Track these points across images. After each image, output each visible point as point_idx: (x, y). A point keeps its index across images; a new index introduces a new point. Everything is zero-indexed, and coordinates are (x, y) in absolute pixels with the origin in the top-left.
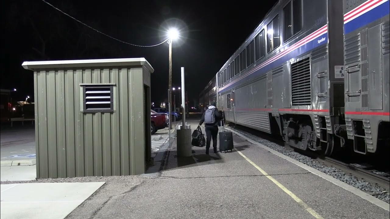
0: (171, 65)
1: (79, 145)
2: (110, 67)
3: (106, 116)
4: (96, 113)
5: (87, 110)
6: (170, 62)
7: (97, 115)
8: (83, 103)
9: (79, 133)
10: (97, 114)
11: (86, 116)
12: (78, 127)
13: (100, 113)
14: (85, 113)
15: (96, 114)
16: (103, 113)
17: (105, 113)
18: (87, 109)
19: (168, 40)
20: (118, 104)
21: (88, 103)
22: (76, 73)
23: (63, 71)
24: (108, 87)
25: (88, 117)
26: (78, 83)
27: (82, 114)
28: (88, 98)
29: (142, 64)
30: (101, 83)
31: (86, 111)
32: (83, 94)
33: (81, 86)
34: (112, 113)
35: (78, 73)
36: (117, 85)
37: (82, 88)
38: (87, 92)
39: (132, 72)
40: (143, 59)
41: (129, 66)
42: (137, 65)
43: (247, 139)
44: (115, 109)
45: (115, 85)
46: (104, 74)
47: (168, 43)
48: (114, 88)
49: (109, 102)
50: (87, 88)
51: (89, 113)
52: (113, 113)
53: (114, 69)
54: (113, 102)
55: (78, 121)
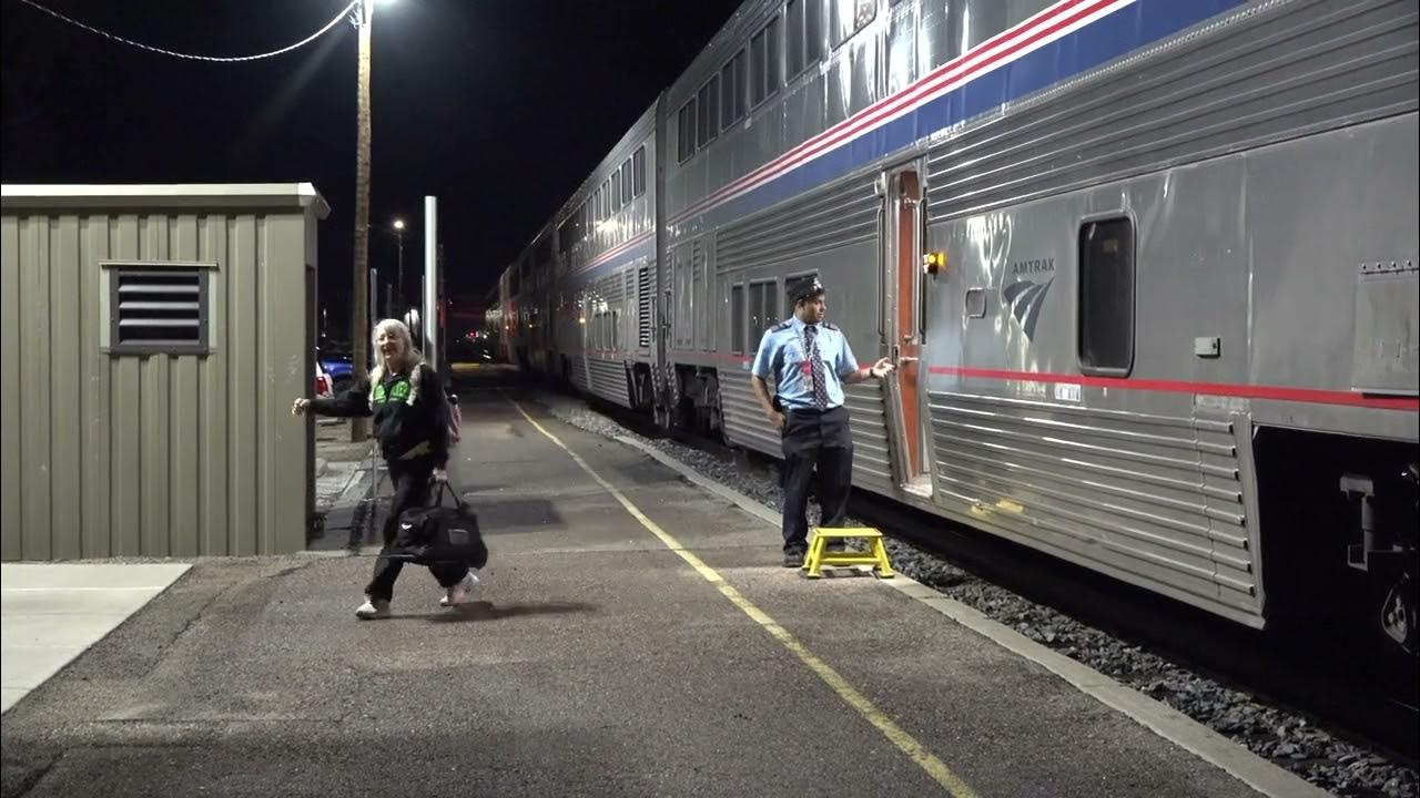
0: (365, 129)
1: (94, 458)
2: (202, 210)
3: (185, 364)
4: (154, 354)
5: (123, 343)
6: (360, 116)
7: (156, 363)
8: (112, 322)
9: (93, 421)
10: (153, 359)
11: (117, 365)
12: (91, 398)
13: (164, 357)
14: (114, 355)
15: (151, 358)
16: (173, 356)
17: (180, 358)
18: (121, 341)
19: (355, 7)
20: (224, 327)
21: (125, 322)
22: (86, 227)
23: (46, 219)
24: (194, 275)
25: (127, 365)
26: (94, 258)
27: (107, 357)
28: (125, 305)
29: (302, 203)
30: (169, 259)
31: (117, 349)
32: (111, 294)
33: (104, 267)
34: (203, 356)
35: (96, 227)
36: (223, 268)
37: (105, 277)
38: (125, 288)
39: (270, 225)
40: (306, 189)
41: (261, 209)
42: (288, 207)
43: (683, 473)
44: (213, 342)
45: (216, 269)
46: (178, 229)
47: (353, 22)
48: (213, 277)
49: (193, 322)
50: (123, 274)
51: (129, 354)
52: (206, 358)
53: (213, 217)
54: (207, 322)
55: (91, 379)
